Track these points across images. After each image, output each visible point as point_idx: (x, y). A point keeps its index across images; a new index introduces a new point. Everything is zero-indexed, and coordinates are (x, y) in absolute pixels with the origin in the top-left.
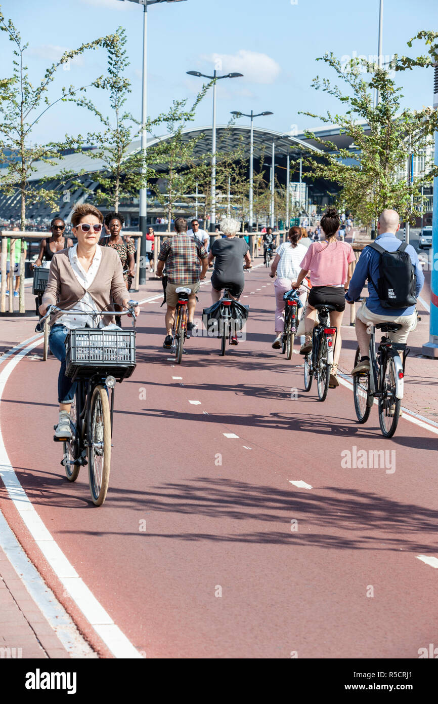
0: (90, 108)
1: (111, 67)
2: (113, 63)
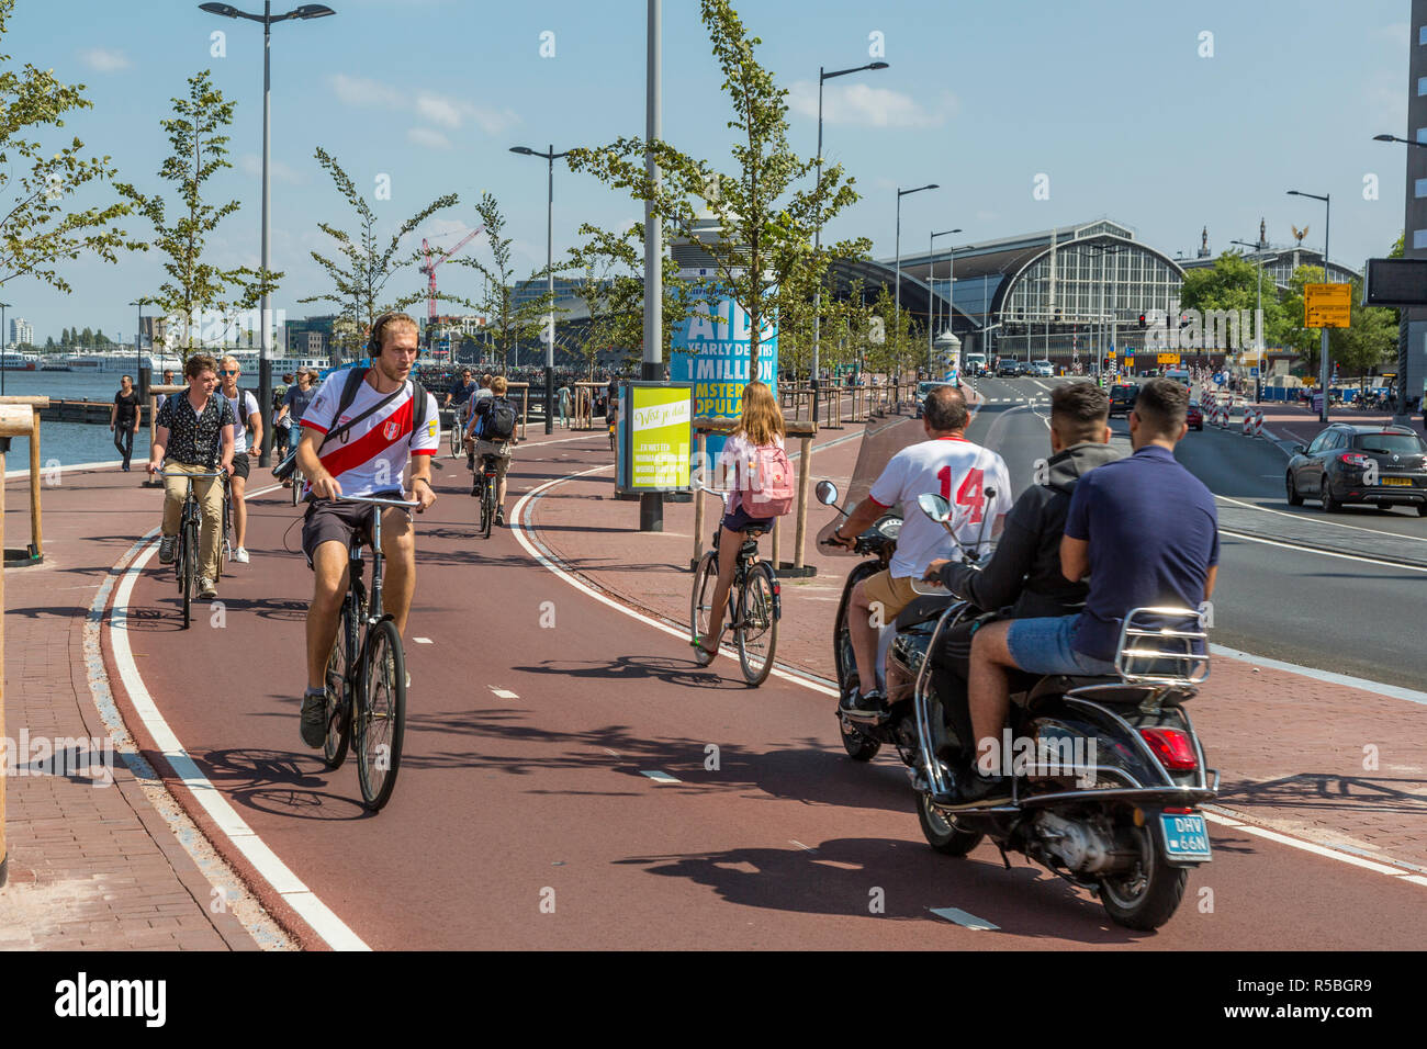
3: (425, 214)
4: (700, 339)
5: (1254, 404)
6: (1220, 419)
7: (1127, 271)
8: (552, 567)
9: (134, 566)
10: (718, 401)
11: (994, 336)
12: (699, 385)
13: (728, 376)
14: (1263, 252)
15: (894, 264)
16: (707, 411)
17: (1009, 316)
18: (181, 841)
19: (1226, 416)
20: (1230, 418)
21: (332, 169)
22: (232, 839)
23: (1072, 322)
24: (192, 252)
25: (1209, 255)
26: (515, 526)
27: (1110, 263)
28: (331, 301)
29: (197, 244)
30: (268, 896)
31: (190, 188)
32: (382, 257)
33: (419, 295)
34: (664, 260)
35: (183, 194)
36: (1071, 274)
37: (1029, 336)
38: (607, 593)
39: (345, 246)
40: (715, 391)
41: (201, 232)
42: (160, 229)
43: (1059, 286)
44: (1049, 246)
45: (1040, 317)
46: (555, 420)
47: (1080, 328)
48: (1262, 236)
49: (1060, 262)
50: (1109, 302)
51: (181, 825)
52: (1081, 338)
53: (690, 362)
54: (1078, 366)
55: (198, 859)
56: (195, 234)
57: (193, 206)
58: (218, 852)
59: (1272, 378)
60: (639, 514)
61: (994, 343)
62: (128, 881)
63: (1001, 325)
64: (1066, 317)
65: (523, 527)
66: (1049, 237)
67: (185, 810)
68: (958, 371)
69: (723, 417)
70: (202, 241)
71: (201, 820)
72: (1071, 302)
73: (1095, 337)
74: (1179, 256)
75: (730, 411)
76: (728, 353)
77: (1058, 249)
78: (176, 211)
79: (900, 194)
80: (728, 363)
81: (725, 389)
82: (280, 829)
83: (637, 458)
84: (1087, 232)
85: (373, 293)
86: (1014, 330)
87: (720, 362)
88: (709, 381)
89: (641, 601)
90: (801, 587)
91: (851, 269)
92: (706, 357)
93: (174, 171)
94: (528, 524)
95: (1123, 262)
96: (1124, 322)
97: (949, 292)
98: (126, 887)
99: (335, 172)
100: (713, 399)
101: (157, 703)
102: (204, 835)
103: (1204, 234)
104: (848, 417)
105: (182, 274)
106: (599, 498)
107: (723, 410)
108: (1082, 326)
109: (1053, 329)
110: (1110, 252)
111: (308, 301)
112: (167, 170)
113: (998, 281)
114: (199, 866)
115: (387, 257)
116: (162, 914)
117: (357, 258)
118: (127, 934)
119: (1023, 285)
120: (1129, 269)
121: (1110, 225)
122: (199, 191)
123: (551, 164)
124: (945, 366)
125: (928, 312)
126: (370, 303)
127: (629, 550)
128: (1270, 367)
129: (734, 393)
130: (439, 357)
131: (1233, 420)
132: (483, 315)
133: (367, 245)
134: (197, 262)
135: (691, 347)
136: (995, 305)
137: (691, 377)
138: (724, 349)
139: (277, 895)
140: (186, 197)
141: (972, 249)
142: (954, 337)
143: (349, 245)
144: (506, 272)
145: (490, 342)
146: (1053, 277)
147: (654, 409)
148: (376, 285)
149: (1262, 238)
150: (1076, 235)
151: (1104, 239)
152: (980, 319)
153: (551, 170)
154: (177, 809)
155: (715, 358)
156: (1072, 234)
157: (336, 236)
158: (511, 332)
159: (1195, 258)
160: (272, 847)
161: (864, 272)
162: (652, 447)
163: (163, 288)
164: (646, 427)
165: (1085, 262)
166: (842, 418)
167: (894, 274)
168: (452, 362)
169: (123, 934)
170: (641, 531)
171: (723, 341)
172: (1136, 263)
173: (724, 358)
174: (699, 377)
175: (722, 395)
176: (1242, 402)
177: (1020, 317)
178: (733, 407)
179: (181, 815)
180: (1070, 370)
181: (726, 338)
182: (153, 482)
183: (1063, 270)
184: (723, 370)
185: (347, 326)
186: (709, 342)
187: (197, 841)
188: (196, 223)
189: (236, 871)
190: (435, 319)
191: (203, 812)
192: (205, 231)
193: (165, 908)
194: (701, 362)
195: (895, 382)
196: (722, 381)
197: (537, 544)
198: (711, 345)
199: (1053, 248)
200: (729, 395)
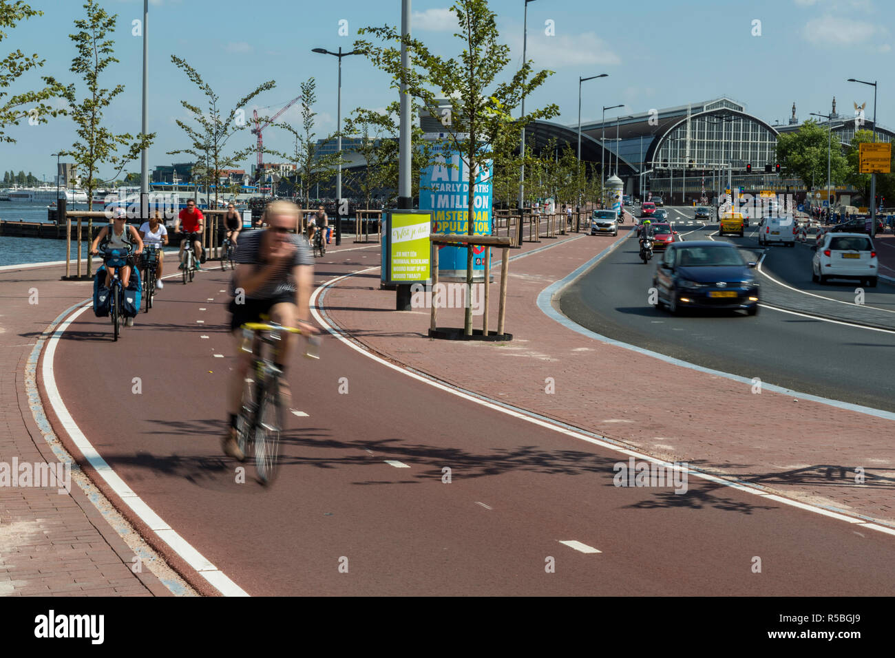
0: (290, 129)
1: (304, 103)
2: (305, 100)
3: (252, 95)
4: (440, 180)
5: (824, 226)
6: (801, 236)
7: (740, 134)
8: (337, 335)
9: (59, 330)
10: (451, 223)
11: (647, 178)
12: (439, 212)
13: (458, 206)
14: (834, 120)
15: (577, 128)
16: (444, 230)
17: (658, 164)
18: (91, 500)
19: (805, 234)
20: (807, 235)
21: (184, 67)
22: (123, 499)
23: (702, 169)
24: (94, 121)
25: (797, 123)
26: (312, 307)
27: (728, 128)
28: (189, 154)
29: (98, 115)
30: (146, 532)
31: (92, 78)
32: (224, 124)
33: (250, 149)
34: (413, 127)
35: (87, 81)
36: (701, 136)
37: (672, 178)
38: (371, 351)
39: (198, 117)
40: (450, 216)
41: (101, 107)
42: (72, 105)
43: (693, 144)
44: (686, 116)
45: (680, 165)
46: (343, 236)
47: (707, 173)
48: (834, 109)
49: (693, 127)
50: (727, 155)
51: (91, 491)
52: (707, 179)
53: (433, 196)
54: (705, 199)
55: (102, 511)
56: (96, 108)
57: (94, 90)
58: (114, 507)
59: (838, 208)
60: (395, 299)
61: (647, 184)
62: (59, 523)
63: (652, 171)
64: (698, 166)
65: (317, 308)
66: (686, 110)
67: (93, 482)
68: (621, 203)
69: (455, 234)
70: (101, 114)
71: (103, 488)
72: (701, 154)
73: (717, 179)
74: (776, 124)
75: (459, 230)
76: (458, 190)
77: (692, 119)
78: (83, 94)
79: (581, 80)
80: (458, 197)
81: (456, 215)
82: (153, 493)
83: (394, 261)
84: (713, 106)
85: (218, 149)
86: (661, 174)
87: (453, 196)
88: (445, 209)
89: (395, 356)
90: (502, 347)
91: (549, 132)
92: (443, 193)
93: (81, 67)
94: (321, 305)
95: (737, 127)
96: (737, 169)
97: (617, 147)
98: (58, 526)
99: (187, 69)
100: (449, 221)
101: (74, 418)
102: (106, 497)
103: (794, 108)
104: (544, 234)
105: (88, 136)
106: (371, 289)
107: (455, 229)
108: (708, 171)
109: (688, 173)
110: (728, 121)
111: (173, 153)
112: (76, 67)
113: (650, 140)
114: (103, 514)
115: (227, 124)
116: (81, 541)
117: (207, 125)
118: (59, 553)
119: (668, 143)
120: (741, 132)
121: (728, 102)
122: (98, 80)
123: (340, 60)
124: (612, 199)
125: (601, 162)
126: (215, 156)
127: (388, 323)
128: (837, 201)
129: (462, 217)
130: (264, 192)
131: (809, 237)
132: (295, 163)
133: (213, 116)
134: (98, 127)
135: (433, 186)
136: (649, 157)
137: (433, 206)
138: (456, 188)
139: (151, 531)
140: (89, 84)
141: (631, 118)
142: (619, 179)
143: (201, 116)
144: (310, 134)
145: (299, 182)
146: (688, 138)
147: (406, 228)
148: (219, 143)
149: (834, 111)
150: (705, 109)
151: (724, 111)
152: (638, 167)
153: (340, 64)
154: (88, 481)
155: (450, 194)
156: (702, 108)
157: (193, 110)
158: (313, 176)
159: (787, 124)
160: (148, 504)
161: (557, 134)
162: (405, 254)
163: (75, 145)
164: (400, 240)
165: (710, 128)
166: (540, 235)
167: (577, 135)
168: (273, 195)
169: (56, 553)
170: (397, 310)
171: (455, 183)
172: (746, 128)
173: (455, 193)
174: (439, 207)
175: (454, 219)
176: (817, 224)
177: (665, 166)
178: (462, 227)
179: (91, 485)
180: (699, 202)
181: (457, 180)
182: (68, 276)
183: (695, 132)
184: (455, 202)
185: (200, 171)
186: (445, 183)
187: (101, 500)
188: (96, 102)
189: (126, 517)
190: (261, 166)
191: (105, 483)
192: (103, 106)
193: (82, 538)
194: (440, 197)
195: (578, 210)
196: (454, 209)
197: (327, 319)
198: (447, 185)
199: (689, 118)
200: (459, 219)
